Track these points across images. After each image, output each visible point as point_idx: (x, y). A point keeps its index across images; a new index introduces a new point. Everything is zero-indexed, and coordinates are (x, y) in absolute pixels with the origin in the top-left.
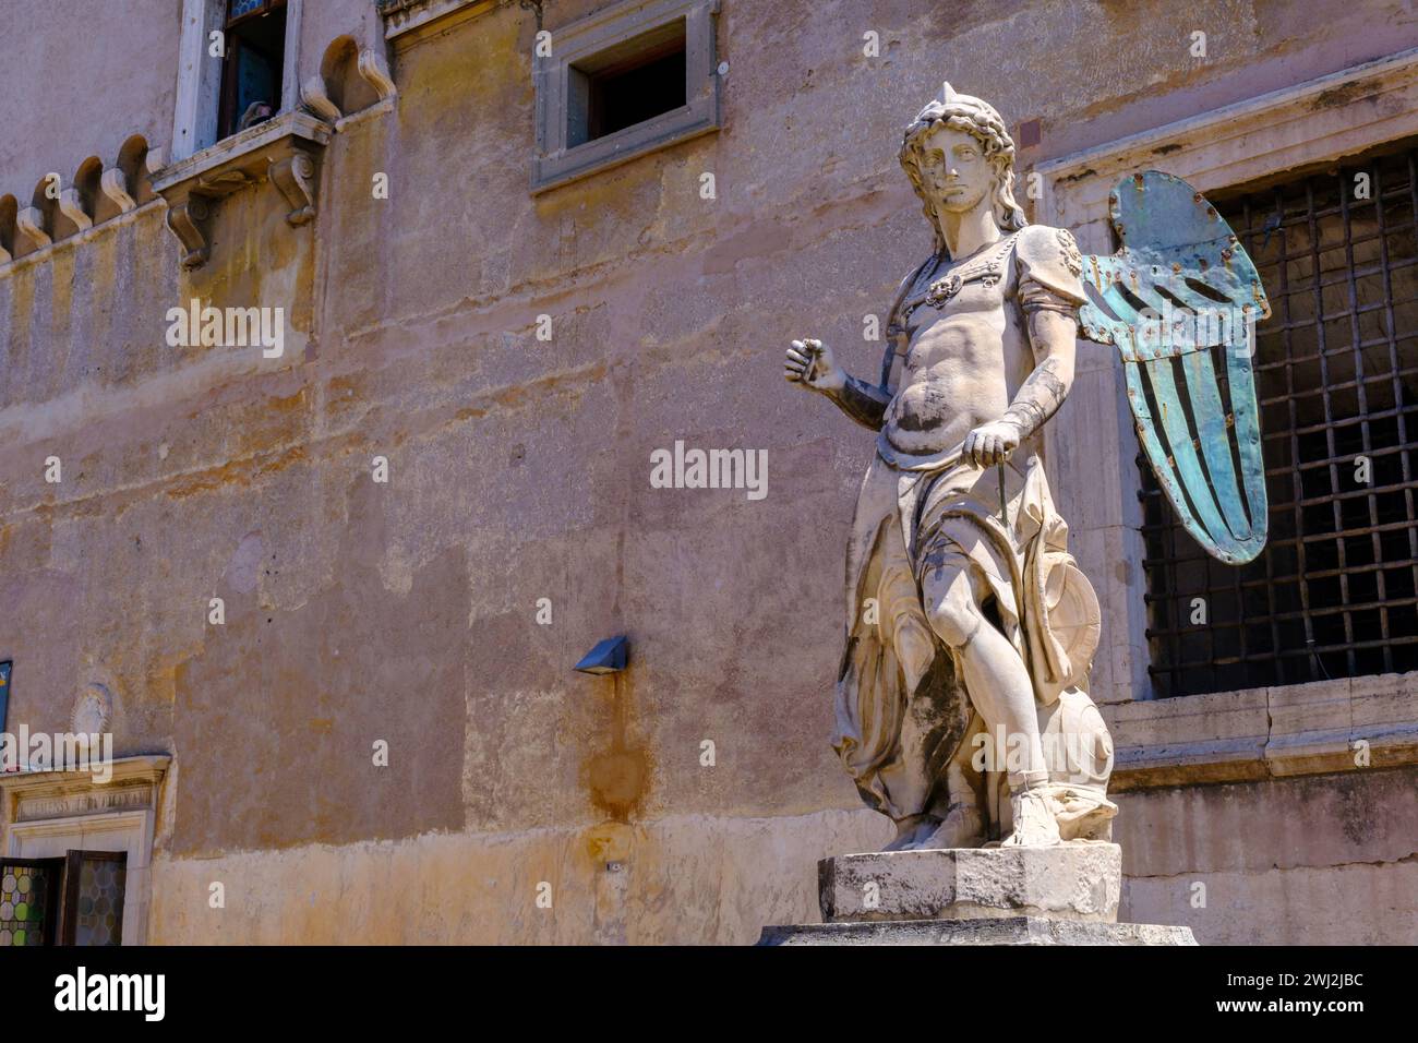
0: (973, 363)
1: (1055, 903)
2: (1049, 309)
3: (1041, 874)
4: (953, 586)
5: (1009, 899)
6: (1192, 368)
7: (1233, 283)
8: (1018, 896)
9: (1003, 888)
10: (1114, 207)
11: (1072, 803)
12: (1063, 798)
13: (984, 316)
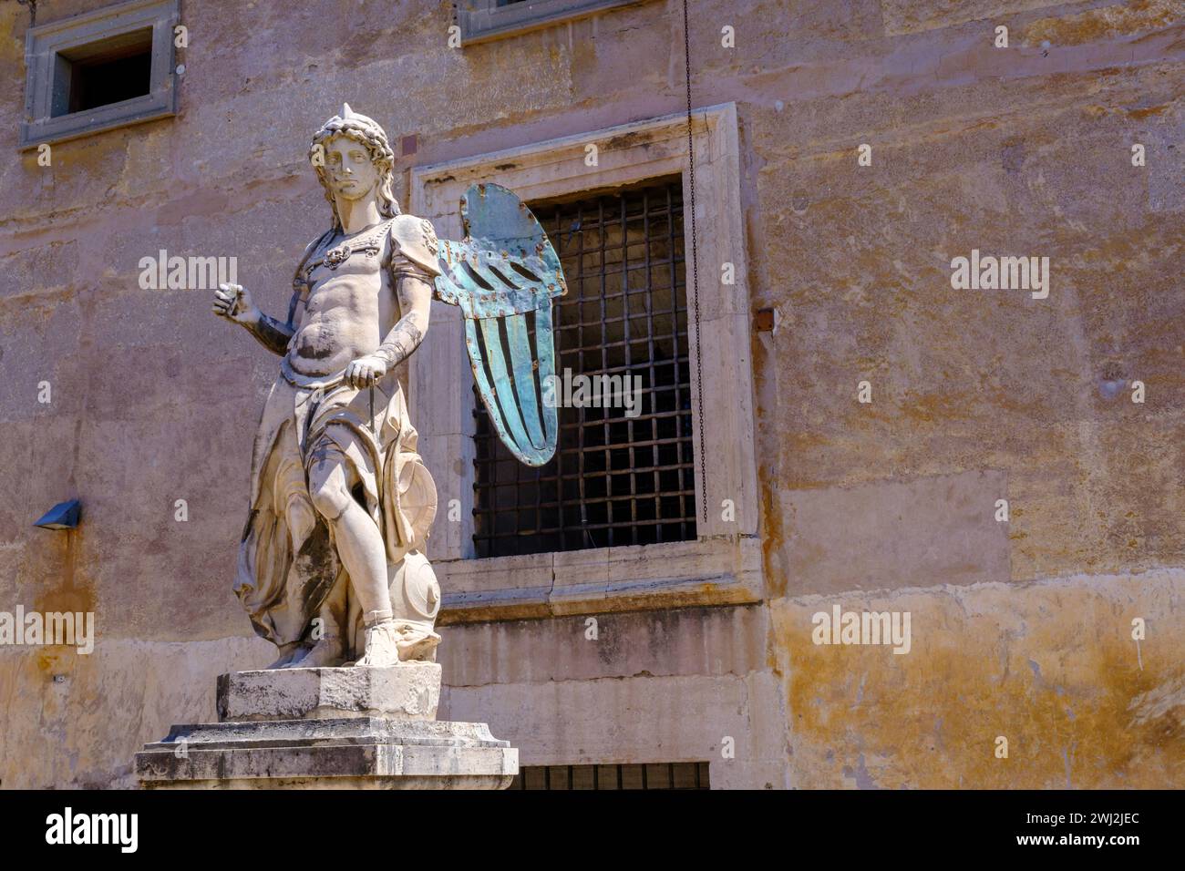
0: (356, 311)
1: (391, 707)
2: (412, 277)
3: (383, 686)
4: (332, 474)
5: (358, 704)
6: (512, 326)
7: (542, 268)
8: (364, 702)
9: (354, 696)
10: (464, 206)
11: (409, 634)
12: (402, 631)
13: (366, 278)
